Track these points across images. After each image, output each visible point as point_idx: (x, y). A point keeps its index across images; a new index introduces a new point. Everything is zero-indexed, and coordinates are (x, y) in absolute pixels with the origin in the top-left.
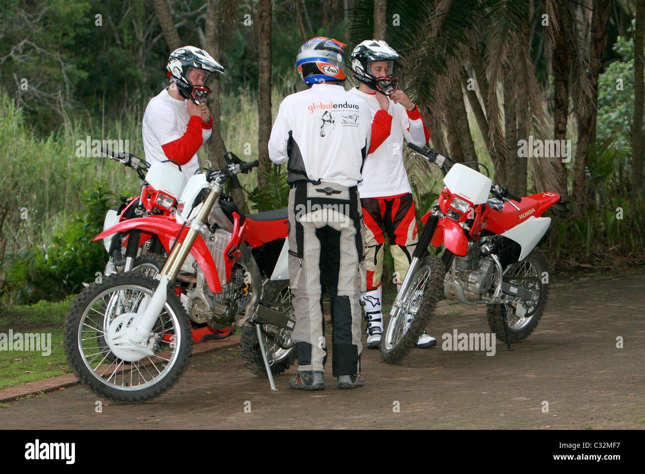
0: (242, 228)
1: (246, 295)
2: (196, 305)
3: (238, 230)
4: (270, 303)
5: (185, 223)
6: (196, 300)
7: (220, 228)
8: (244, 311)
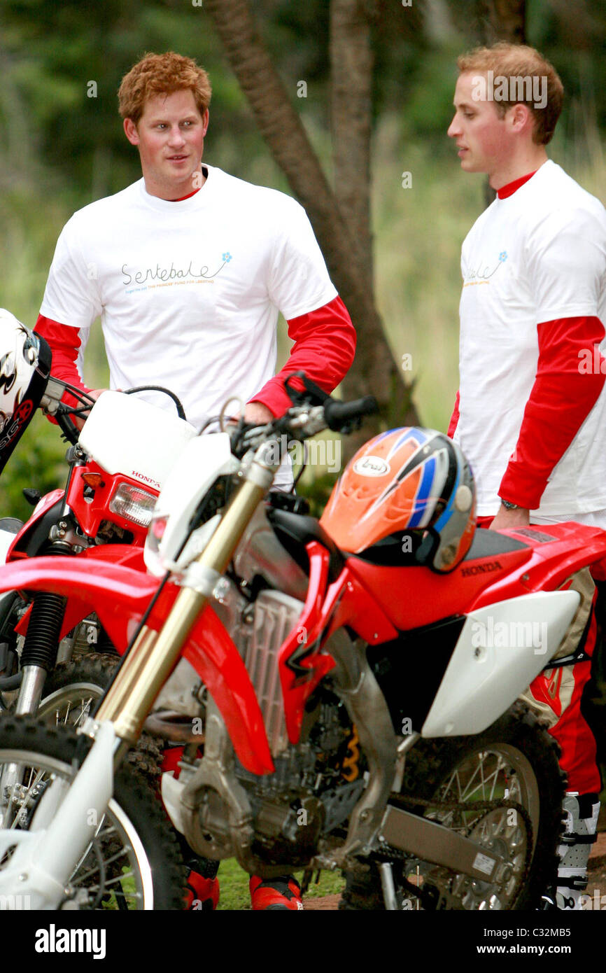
0: (334, 589)
1: (350, 778)
2: (205, 808)
3: (323, 592)
4: (424, 802)
5: (169, 574)
6: (202, 794)
7: (271, 587)
8: (346, 823)
